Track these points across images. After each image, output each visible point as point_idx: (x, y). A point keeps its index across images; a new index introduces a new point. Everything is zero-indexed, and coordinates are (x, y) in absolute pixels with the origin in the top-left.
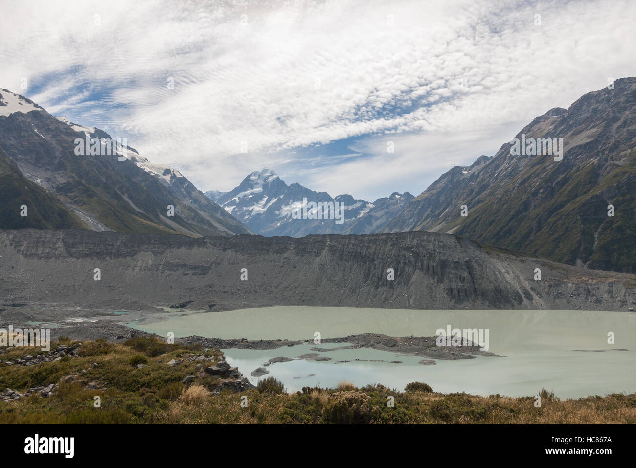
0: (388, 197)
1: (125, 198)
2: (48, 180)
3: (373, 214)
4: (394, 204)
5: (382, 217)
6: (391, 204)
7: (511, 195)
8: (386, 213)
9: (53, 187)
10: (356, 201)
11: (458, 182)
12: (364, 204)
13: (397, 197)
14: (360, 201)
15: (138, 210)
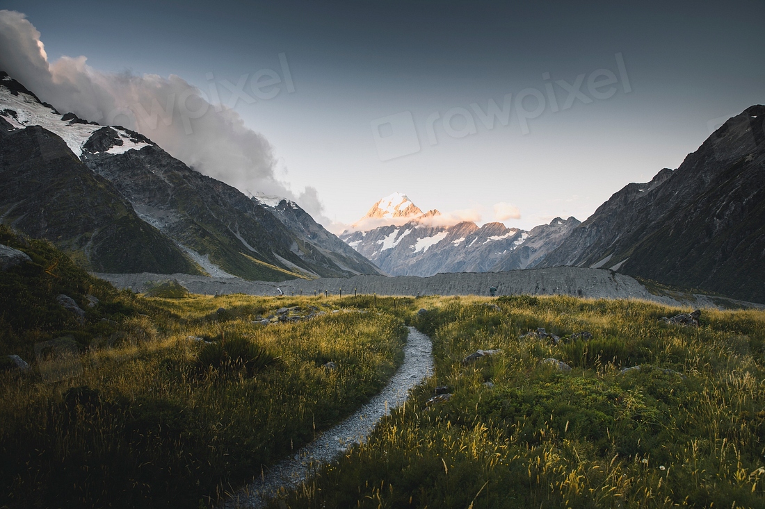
0: (549, 224)
1: (238, 236)
2: (161, 219)
3: (530, 245)
4: (555, 232)
5: (540, 248)
6: (553, 232)
7: (691, 218)
8: (546, 244)
9: (165, 227)
10: (507, 231)
11: (632, 202)
12: (519, 233)
13: (559, 223)
14: (513, 229)
15: (253, 250)
